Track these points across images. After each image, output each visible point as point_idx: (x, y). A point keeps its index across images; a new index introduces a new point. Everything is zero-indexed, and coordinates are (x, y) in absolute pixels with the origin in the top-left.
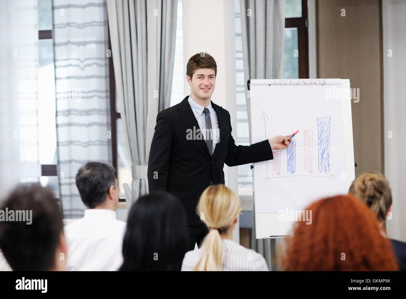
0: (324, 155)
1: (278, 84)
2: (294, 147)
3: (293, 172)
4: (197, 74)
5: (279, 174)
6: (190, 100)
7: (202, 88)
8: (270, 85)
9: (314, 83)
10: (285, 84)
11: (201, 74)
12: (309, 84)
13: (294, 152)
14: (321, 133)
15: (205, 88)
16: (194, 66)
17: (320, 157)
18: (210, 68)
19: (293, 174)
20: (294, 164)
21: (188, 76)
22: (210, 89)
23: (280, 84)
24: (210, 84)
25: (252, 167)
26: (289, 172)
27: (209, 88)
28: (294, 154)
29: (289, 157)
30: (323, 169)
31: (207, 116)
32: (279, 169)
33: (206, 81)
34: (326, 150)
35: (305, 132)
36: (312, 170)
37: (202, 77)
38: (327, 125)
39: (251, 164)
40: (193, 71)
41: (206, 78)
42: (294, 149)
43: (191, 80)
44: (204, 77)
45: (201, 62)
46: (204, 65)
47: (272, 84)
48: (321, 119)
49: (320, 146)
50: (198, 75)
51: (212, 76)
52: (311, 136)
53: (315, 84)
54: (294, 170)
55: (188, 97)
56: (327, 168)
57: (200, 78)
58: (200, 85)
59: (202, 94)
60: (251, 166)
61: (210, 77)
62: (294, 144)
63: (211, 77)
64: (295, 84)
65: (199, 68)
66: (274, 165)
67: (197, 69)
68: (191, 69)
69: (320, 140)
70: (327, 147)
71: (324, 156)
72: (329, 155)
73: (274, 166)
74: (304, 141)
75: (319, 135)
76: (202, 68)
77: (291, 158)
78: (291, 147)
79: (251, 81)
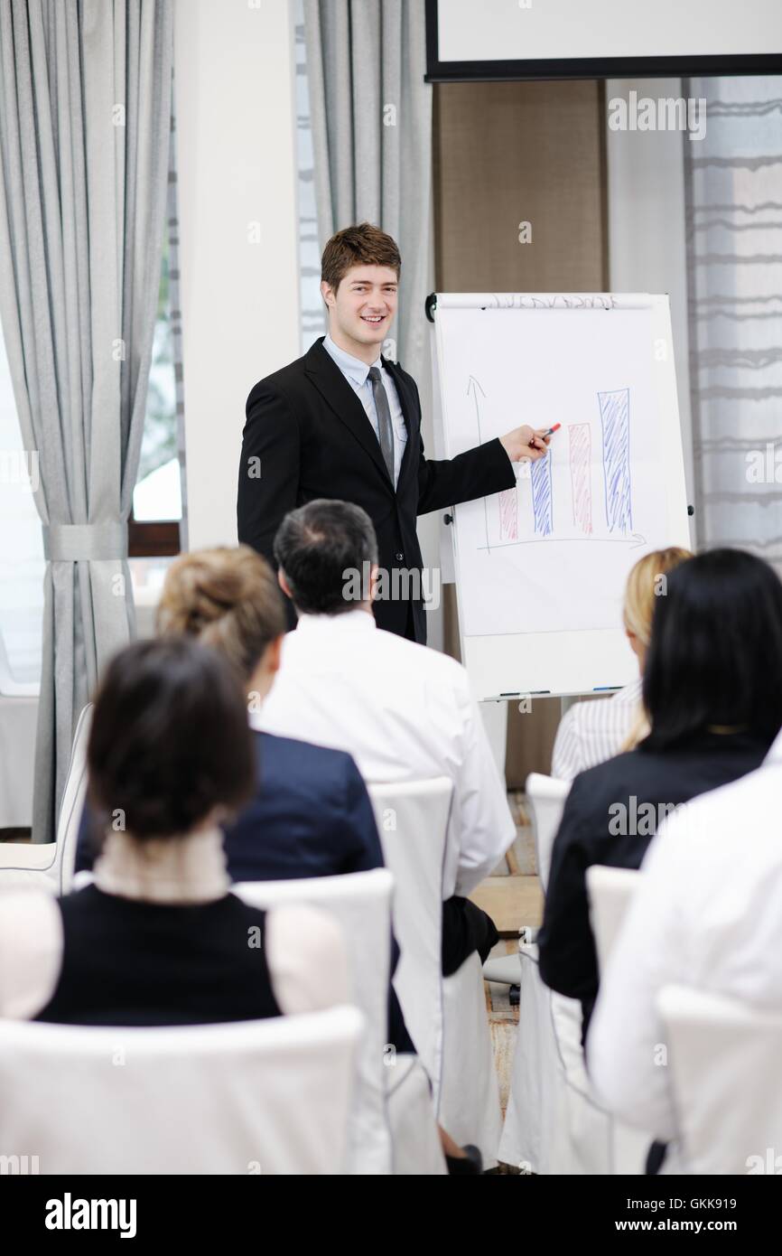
0: (617, 487)
1: (504, 307)
2: (547, 467)
3: (548, 531)
4: (352, 281)
5: (514, 534)
6: (330, 346)
7: (363, 315)
8: (483, 309)
9: (588, 304)
10: (522, 306)
11: (365, 279)
12: (577, 307)
13: (549, 479)
14: (609, 430)
15: (372, 317)
16: (345, 259)
17: (609, 492)
18: (387, 265)
19: (547, 537)
20: (549, 511)
21: (325, 283)
22: (385, 319)
23: (509, 307)
24: (384, 306)
25: (449, 520)
26: (538, 529)
27: (383, 318)
28: (549, 484)
29: (536, 492)
30: (617, 523)
31: (377, 388)
32: (516, 523)
33: (375, 299)
34: (622, 475)
35: (572, 428)
36: (590, 524)
37: (365, 286)
38: (621, 410)
39: (447, 510)
40: (343, 271)
41: (376, 291)
42: (547, 473)
43: (336, 295)
44: (371, 289)
45: (365, 250)
46: (372, 257)
47: (491, 307)
48: (608, 395)
49: (607, 464)
50: (355, 282)
51: (390, 286)
52: (586, 439)
53: (592, 305)
54: (550, 524)
55: (322, 339)
56: (627, 520)
57: (359, 289)
58: (360, 309)
59: (364, 331)
60: (447, 516)
61: (387, 287)
62: (547, 458)
63: (388, 289)
64: (545, 307)
65: (360, 264)
66: (503, 512)
67: (353, 265)
68: (337, 266)
69: (607, 449)
70: (624, 467)
71: (619, 488)
72: (629, 486)
73: (503, 515)
74: (571, 452)
75: (605, 437)
76: (367, 263)
77: (542, 495)
78: (541, 466)
79: (439, 296)
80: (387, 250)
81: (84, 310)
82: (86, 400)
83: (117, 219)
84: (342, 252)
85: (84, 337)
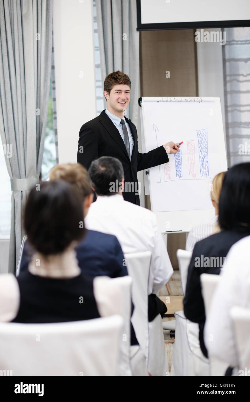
1: (165, 101)
2: (180, 155)
3: (181, 176)
4: (115, 90)
5: (169, 178)
6: (108, 112)
7: (119, 101)
8: (158, 102)
9: (193, 101)
10: (171, 101)
11: (119, 89)
12: (189, 101)
13: (181, 159)
14: (200, 143)
15: (122, 102)
16: (112, 83)
17: (201, 163)
18: (126, 84)
19: (180, 178)
20: (181, 170)
21: (106, 92)
22: (126, 103)
24: (126, 98)
25: (147, 173)
26: (177, 176)
27: (125, 102)
28: (181, 161)
29: (176, 163)
30: (204, 173)
31: (124, 126)
32: (170, 174)
33: (123, 96)
34: (205, 157)
35: (188, 142)
36: (195, 174)
37: (119, 92)
38: (204, 136)
39: (147, 170)
40: (111, 87)
41: (123, 93)
42: (180, 157)
43: (109, 95)
44: (121, 92)
45: (119, 79)
46: (121, 81)
47: (160, 101)
48: (200, 131)
49: (200, 154)
50: (116, 90)
51: (128, 91)
52: (193, 146)
53: (194, 101)
54: (181, 174)
55: (105, 110)
56: (207, 173)
57: (117, 93)
58: (118, 99)
59: (119, 107)
60: (147, 172)
61: (126, 92)
62: (180, 152)
63: (127, 92)
64: (179, 101)
65: (117, 84)
66: (165, 170)
67: (115, 84)
68: (109, 85)
69: (200, 149)
70: (206, 155)
71: (204, 162)
72: (208, 161)
73: (165, 171)
74: (188, 150)
75: (199, 145)
76: (120, 84)
77: (178, 165)
78: (178, 155)
79: (143, 98)
80: (126, 79)
81: (24, 106)
82: (25, 136)
83: (34, 76)
84: (111, 80)
85: (24, 116)
